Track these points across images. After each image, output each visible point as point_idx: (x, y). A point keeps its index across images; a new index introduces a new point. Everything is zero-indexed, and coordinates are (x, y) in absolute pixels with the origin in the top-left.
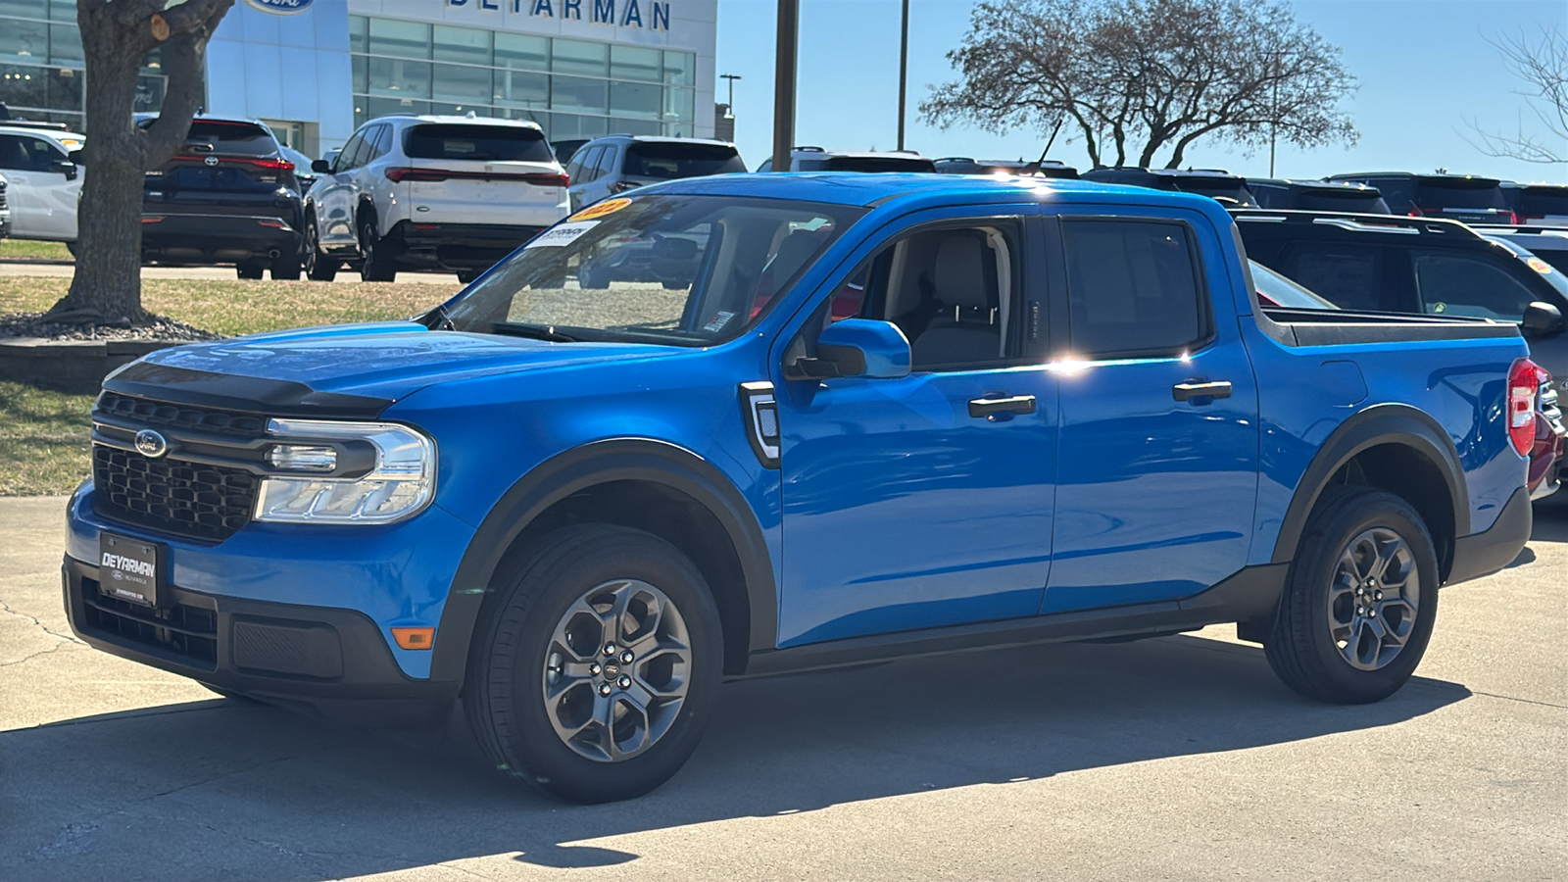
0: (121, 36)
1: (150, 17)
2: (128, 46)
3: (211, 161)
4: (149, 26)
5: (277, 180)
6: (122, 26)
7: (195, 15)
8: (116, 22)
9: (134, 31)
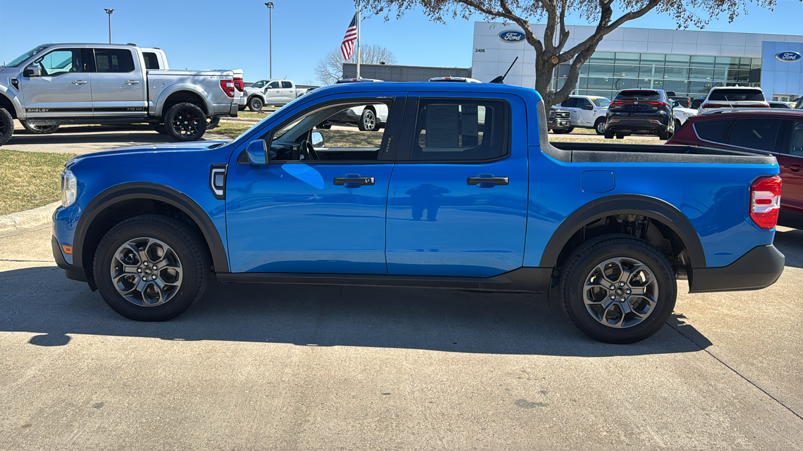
0: (544, 63)
1: (551, 57)
2: (546, 66)
3: (636, 103)
4: (551, 60)
5: (658, 109)
6: (544, 60)
7: (569, 55)
8: (542, 59)
9: (547, 61)
